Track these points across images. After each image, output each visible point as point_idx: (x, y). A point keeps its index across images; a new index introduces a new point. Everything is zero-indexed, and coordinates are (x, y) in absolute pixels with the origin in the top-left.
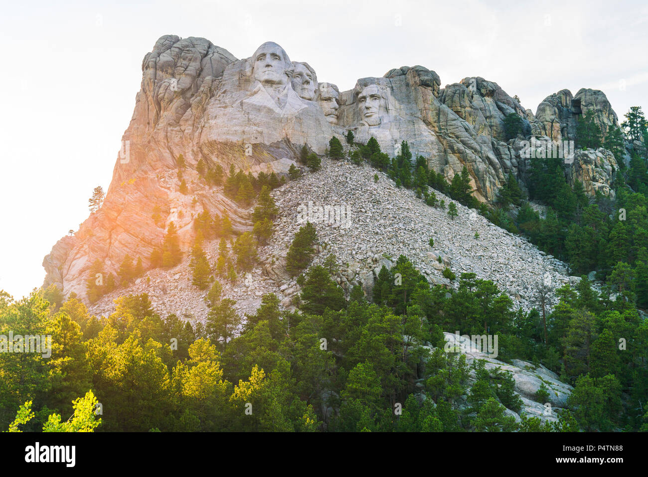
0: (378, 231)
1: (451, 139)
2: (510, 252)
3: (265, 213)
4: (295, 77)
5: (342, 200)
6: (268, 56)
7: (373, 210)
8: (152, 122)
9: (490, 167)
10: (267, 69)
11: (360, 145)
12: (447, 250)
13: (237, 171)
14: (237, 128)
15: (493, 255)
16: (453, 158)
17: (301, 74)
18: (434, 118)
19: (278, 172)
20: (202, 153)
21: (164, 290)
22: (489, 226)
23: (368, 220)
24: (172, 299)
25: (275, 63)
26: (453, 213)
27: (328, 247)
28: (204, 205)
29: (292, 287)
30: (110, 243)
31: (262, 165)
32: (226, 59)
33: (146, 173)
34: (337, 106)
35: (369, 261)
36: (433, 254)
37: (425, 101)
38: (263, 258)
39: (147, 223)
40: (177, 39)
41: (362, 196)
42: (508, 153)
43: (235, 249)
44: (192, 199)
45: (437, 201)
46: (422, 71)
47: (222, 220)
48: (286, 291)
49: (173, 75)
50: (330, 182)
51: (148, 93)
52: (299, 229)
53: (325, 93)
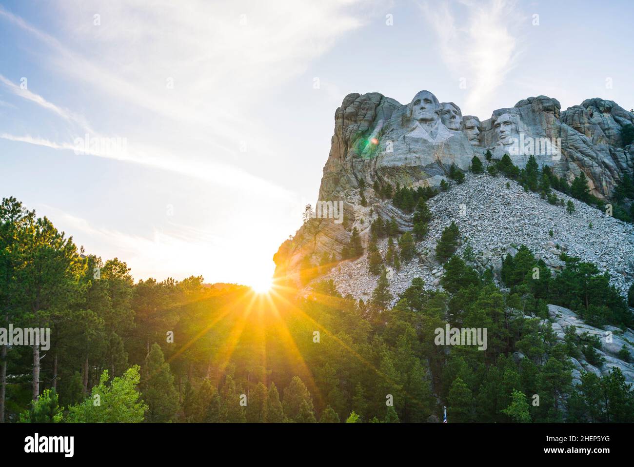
0: (508, 226)
1: (571, 150)
2: (620, 238)
3: (422, 217)
4: (444, 114)
5: (481, 204)
6: (422, 101)
7: (505, 211)
8: (342, 156)
9: (607, 170)
10: (421, 111)
11: (496, 160)
12: (564, 238)
13: (402, 187)
14: (401, 156)
15: (604, 241)
16: (573, 165)
17: (448, 112)
18: (556, 135)
19: (433, 186)
20: (377, 176)
21: (350, 276)
22: (603, 217)
23: (500, 219)
24: (355, 282)
25: (427, 106)
26: (571, 209)
27: (468, 240)
28: (378, 213)
29: (440, 271)
30: (315, 243)
31: (421, 181)
32: (393, 105)
33: (339, 192)
34: (478, 132)
35: (499, 250)
36: (552, 242)
37: (548, 123)
38: (419, 251)
39: (339, 229)
40: (358, 96)
41: (496, 200)
42: (624, 156)
43: (399, 244)
44: (370, 209)
45: (558, 200)
46: (544, 99)
47: (391, 223)
48: (436, 274)
49: (356, 122)
50: (472, 190)
51: (339, 136)
52: (446, 228)
53: (468, 124)
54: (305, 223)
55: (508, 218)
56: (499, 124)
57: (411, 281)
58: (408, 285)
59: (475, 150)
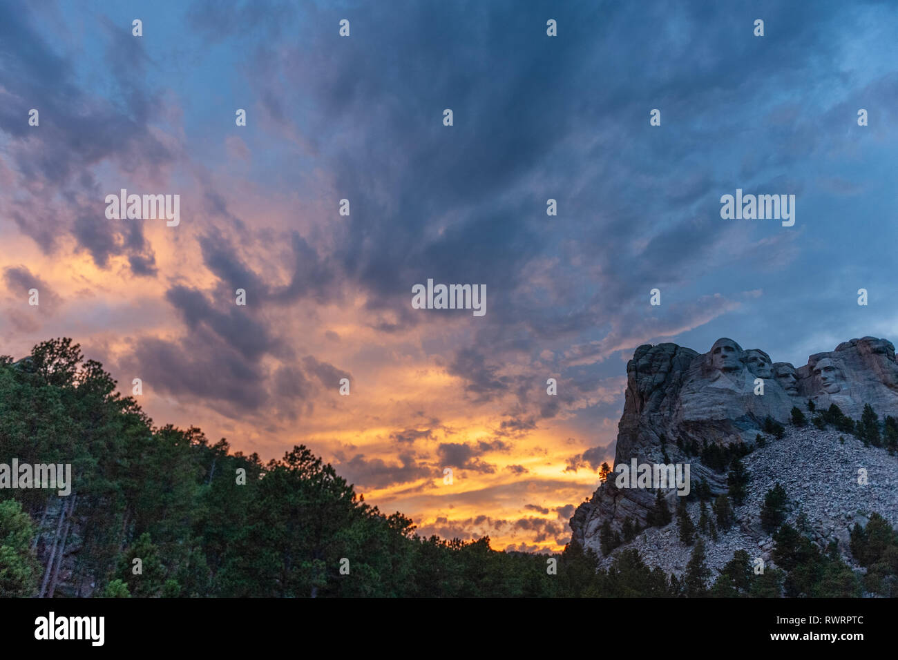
3: (737, 477)
4: (750, 362)
5: (810, 462)
6: (723, 349)
7: (842, 470)
8: (638, 410)
10: (723, 359)
11: (822, 411)
13: (710, 444)
14: (706, 408)
17: (755, 359)
19: (747, 441)
20: (679, 431)
21: (658, 545)
23: (837, 480)
24: (665, 553)
25: (729, 354)
27: (800, 505)
29: (769, 543)
30: (615, 507)
31: (732, 437)
32: (690, 355)
33: (637, 449)
34: (795, 380)
35: (843, 518)
38: (739, 517)
40: (650, 347)
41: (829, 457)
43: (714, 509)
48: (764, 547)
49: (650, 374)
50: (796, 446)
51: (633, 389)
52: (770, 490)
53: (781, 372)
54: (602, 484)
55: (849, 479)
56: (819, 371)
57: (732, 554)
58: (729, 558)
59: (794, 400)
